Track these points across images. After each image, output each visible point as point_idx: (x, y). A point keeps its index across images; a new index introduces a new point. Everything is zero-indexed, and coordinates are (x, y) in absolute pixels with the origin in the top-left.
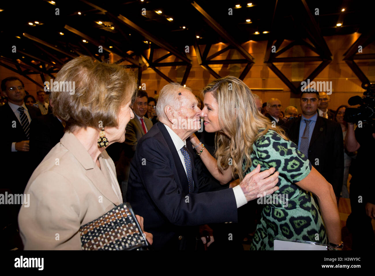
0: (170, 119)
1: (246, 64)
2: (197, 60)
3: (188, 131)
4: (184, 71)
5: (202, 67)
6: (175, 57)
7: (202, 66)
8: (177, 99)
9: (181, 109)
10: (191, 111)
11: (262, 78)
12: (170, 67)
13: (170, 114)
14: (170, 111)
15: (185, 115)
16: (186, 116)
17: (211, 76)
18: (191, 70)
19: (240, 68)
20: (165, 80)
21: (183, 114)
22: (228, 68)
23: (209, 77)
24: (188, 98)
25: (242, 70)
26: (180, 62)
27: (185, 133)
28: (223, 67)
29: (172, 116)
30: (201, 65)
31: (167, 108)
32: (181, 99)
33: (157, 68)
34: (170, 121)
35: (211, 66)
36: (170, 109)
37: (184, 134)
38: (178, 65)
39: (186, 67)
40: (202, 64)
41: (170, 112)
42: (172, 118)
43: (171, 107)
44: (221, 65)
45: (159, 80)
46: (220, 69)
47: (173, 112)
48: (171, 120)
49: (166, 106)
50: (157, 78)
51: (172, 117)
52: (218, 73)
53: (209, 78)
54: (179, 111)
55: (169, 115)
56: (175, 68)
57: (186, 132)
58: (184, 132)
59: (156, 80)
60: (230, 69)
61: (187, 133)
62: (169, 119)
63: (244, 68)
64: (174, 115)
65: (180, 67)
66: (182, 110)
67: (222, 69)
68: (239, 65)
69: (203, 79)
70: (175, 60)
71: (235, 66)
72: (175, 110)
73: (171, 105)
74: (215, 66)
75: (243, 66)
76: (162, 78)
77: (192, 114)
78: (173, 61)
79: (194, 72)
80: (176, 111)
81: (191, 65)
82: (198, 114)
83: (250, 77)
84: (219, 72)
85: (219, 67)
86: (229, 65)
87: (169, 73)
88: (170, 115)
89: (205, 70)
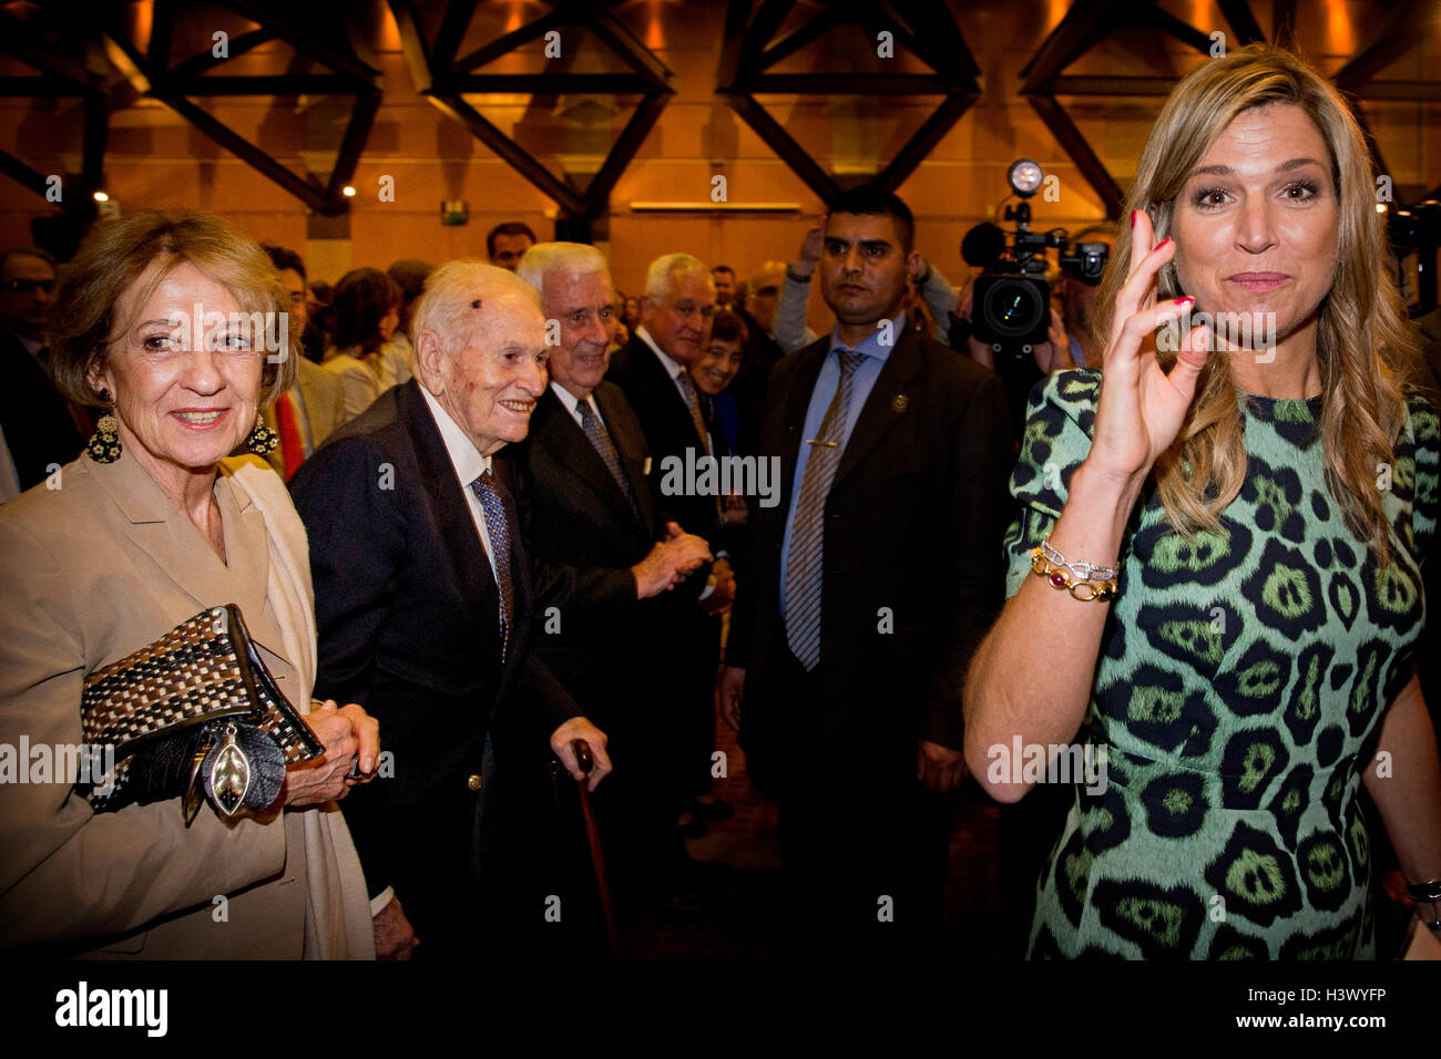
1: (639, 98)
2: (406, 66)
4: (345, 120)
5: (432, 107)
6: (289, 52)
7: (433, 100)
11: (710, 158)
12: (266, 100)
17: (479, 145)
18: (382, 115)
19: (613, 114)
20: (239, 162)
22: (558, 111)
23: (468, 151)
25: (622, 120)
26: (320, 78)
28: (532, 107)
30: (426, 92)
33: (194, 100)
35: (473, 99)
38: (308, 92)
39: (349, 101)
40: (434, 91)
41: (432, 353)
42: (431, 373)
44: (526, 99)
45: (207, 161)
46: (517, 114)
48: (426, 378)
50: (195, 150)
52: (509, 132)
53: (469, 158)
56: (295, 105)
59: (192, 162)
60: (566, 114)
62: (423, 374)
63: (631, 112)
64: (440, 365)
65: (318, 99)
67: (528, 115)
68: (606, 100)
69: (438, 161)
70: (293, 65)
71: (589, 104)
74: (496, 98)
75: (623, 105)
76: (226, 153)
79: (393, 128)
81: (379, 91)
83: (657, 153)
84: (517, 127)
85: (517, 106)
86: (562, 99)
87: (263, 130)
89: (445, 116)
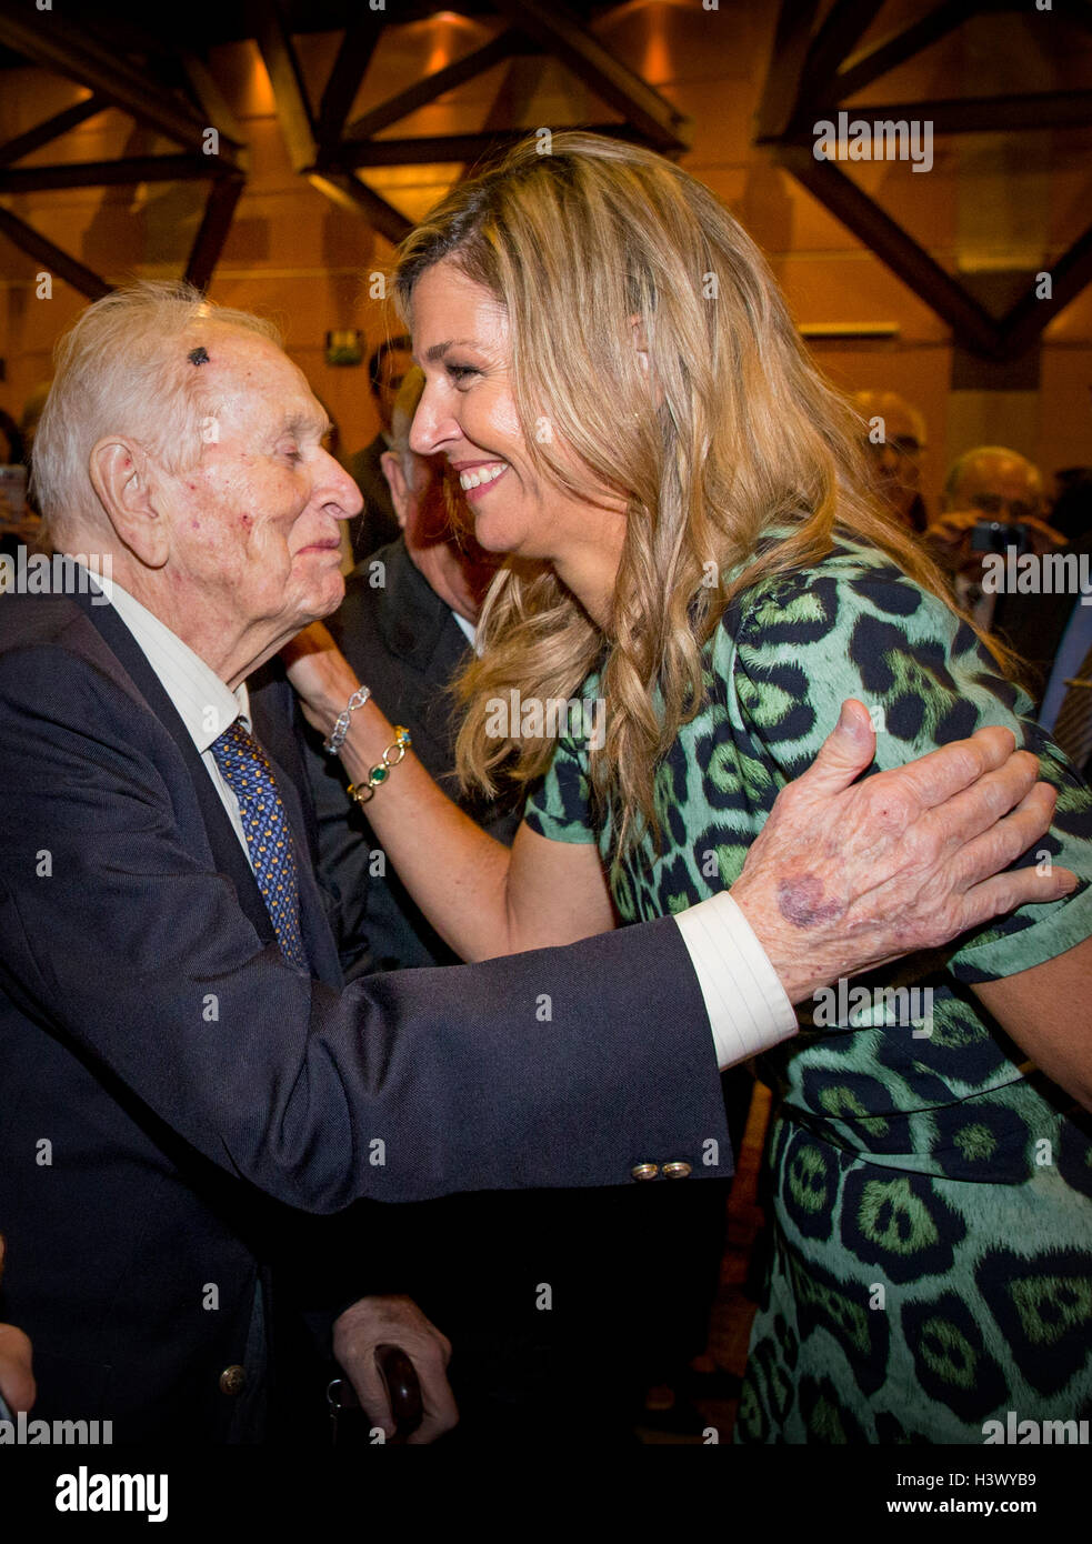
0: (126, 528)
2: (281, 136)
3: (257, 621)
4: (194, 220)
5: (314, 190)
6: (128, 124)
7: (319, 182)
8: (175, 390)
9: (206, 458)
10: (275, 473)
13: (131, 499)
14: (127, 473)
15: (231, 501)
16: (238, 511)
18: (243, 210)
21: (221, 498)
24: (252, 385)
26: (165, 159)
27: (237, 629)
29: (146, 509)
30: (307, 171)
31: (109, 454)
32: (204, 392)
33: (6, 202)
34: (128, 547)
35: (375, 178)
36: (128, 462)
37: (229, 637)
38: (150, 178)
40: (322, 167)
41: (130, 479)
42: (140, 522)
43: (134, 448)
44: (453, 172)
47: (148, 479)
48: (132, 536)
49: (99, 438)
51: (143, 518)
54: (189, 477)
55: (122, 499)
56: (131, 200)
57: (244, 624)
58: (227, 623)
61: (254, 631)
62: (121, 530)
64: (154, 501)
65: (163, 188)
66: (212, 471)
69: (322, 273)
70: (131, 142)
72: (163, 468)
73: (132, 433)
74: (409, 175)
77: (282, 504)
78: (115, 152)
79: (259, 227)
80: (173, 472)
81: (241, 172)
82: (324, 499)
85: (436, 185)
88: (128, 501)
89: (334, 205)
